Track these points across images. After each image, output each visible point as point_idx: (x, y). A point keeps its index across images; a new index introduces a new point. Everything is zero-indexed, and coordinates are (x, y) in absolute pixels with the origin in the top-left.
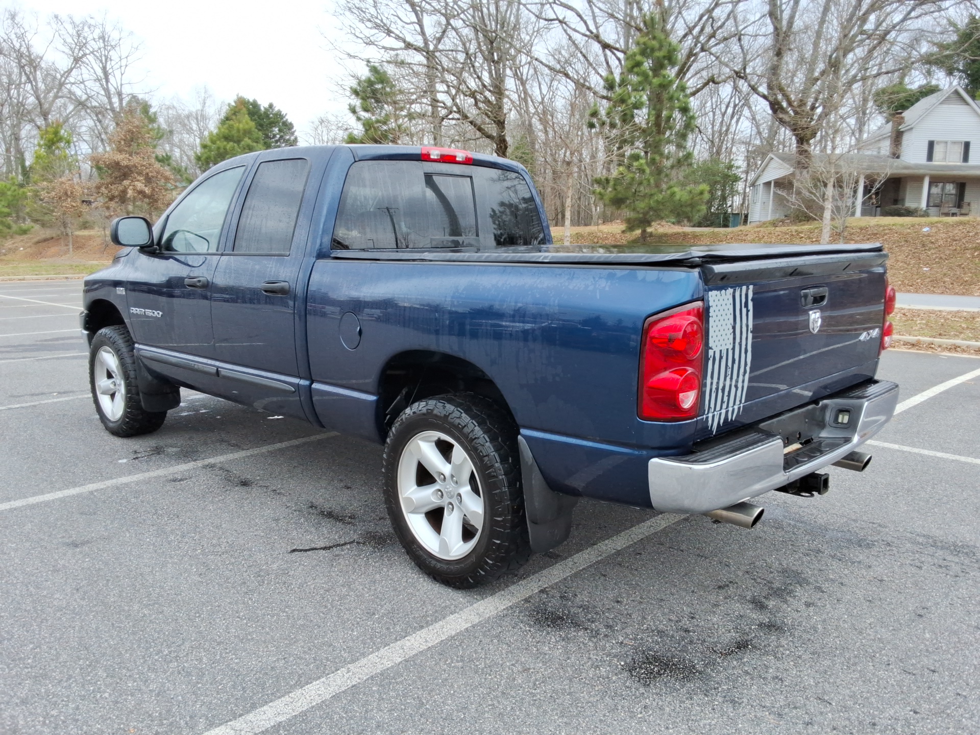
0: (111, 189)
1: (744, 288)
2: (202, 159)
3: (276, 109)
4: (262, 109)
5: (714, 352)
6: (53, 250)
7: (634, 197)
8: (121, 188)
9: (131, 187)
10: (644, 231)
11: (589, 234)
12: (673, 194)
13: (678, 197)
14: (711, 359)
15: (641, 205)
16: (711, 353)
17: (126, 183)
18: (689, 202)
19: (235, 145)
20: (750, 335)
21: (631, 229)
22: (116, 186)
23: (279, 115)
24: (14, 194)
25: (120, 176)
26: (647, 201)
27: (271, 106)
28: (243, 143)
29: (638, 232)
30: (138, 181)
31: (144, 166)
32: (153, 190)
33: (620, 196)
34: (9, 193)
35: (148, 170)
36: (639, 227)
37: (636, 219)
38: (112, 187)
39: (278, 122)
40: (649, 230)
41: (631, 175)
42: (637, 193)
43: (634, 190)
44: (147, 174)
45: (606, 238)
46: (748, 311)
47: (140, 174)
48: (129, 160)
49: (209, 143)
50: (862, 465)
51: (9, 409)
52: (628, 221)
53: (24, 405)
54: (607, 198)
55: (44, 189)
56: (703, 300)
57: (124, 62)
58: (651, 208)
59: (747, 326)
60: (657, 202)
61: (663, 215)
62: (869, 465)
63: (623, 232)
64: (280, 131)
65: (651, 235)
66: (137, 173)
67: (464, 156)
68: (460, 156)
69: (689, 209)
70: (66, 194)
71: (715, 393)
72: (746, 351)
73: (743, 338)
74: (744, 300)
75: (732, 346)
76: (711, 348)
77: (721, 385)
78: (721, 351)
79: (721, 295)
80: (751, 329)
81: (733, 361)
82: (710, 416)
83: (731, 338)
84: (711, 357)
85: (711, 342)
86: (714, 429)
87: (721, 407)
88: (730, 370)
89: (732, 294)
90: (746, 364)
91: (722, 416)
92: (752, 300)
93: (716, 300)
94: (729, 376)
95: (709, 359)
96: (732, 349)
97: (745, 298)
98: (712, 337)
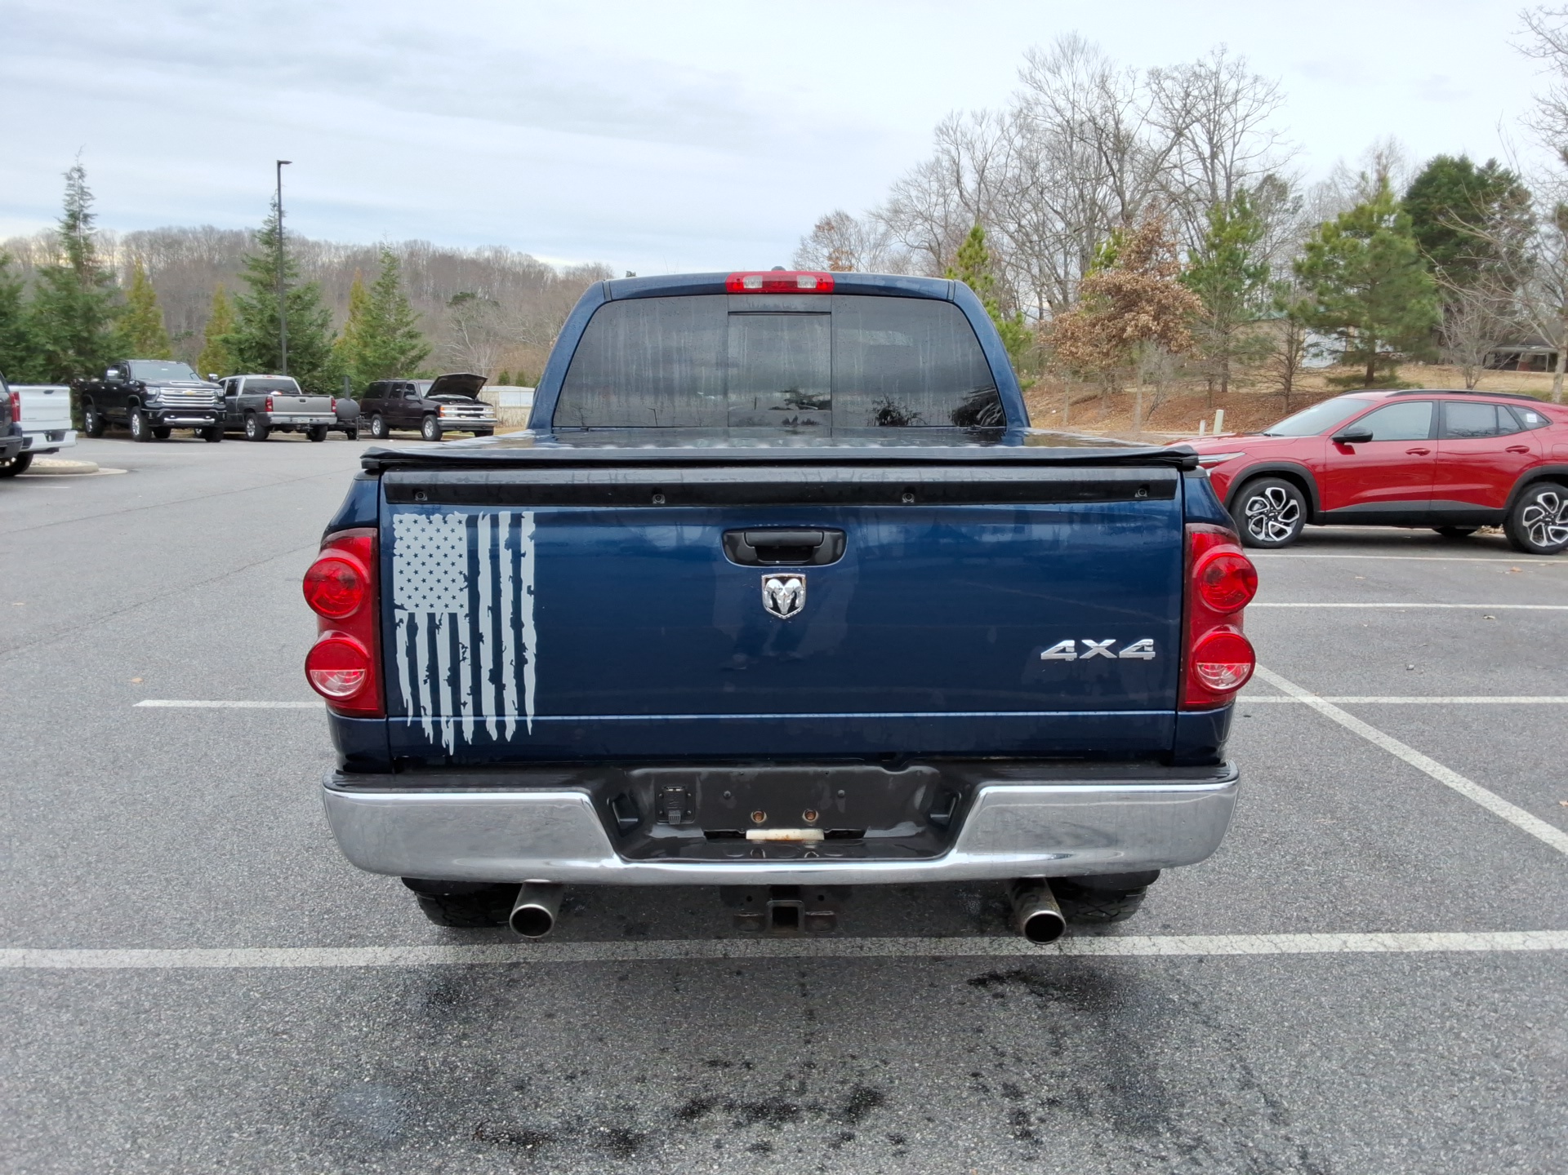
0: (1108, 327)
1: (506, 514)
3: (1501, 169)
4: (1475, 171)
5: (412, 616)
6: (1091, 414)
8: (1120, 324)
9: (1133, 323)
14: (404, 627)
20: (528, 600)
23: (1507, 179)
25: (1126, 307)
27: (1492, 165)
31: (1157, 288)
32: (1167, 324)
39: (1500, 193)
44: (1160, 301)
46: (517, 557)
48: (1137, 281)
56: (376, 527)
57: (1239, 127)
59: (517, 581)
64: (1503, 207)
66: (1146, 301)
71: (428, 684)
72: (517, 624)
73: (503, 600)
74: (507, 535)
75: (466, 610)
76: (401, 607)
77: (444, 672)
78: (431, 617)
79: (431, 522)
80: (529, 587)
81: (476, 638)
82: (427, 722)
83: (464, 597)
84: (401, 621)
85: (399, 598)
86: (448, 746)
87: (457, 712)
88: (468, 650)
89: (464, 522)
90: (520, 647)
91: (464, 728)
92: (532, 538)
93: (416, 530)
94: (468, 661)
95: (398, 624)
96: (466, 616)
97: (511, 533)
98: (402, 589)
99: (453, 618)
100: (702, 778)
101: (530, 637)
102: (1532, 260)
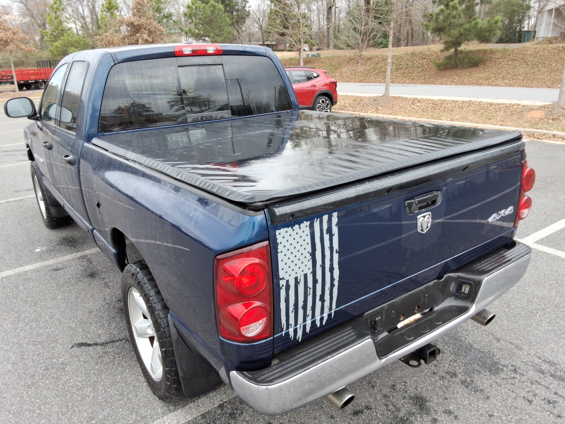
0: (131, 39)
1: (325, 218)
2: (187, 15)
5: (288, 281)
7: (450, 26)
8: (135, 39)
9: (141, 38)
10: (456, 50)
11: (420, 53)
12: (477, 24)
13: (480, 26)
14: (284, 288)
15: (455, 32)
16: (282, 283)
17: (138, 35)
18: (488, 29)
19: (205, 5)
20: (336, 256)
21: (447, 49)
22: (133, 37)
24: (84, 43)
25: (135, 31)
26: (458, 29)
28: (210, 4)
29: (453, 50)
30: (145, 33)
31: (147, 24)
32: (153, 38)
33: (440, 26)
34: (82, 43)
35: (149, 26)
36: (452, 47)
37: (450, 42)
38: (131, 38)
40: (459, 49)
41: (448, 11)
42: (452, 24)
43: (449, 22)
44: (149, 29)
45: (431, 55)
46: (331, 236)
47: (145, 29)
48: (139, 21)
49: (191, 5)
50: (486, 321)
51: (8, 202)
52: (445, 43)
53: (17, 199)
54: (431, 28)
55: (98, 40)
56: (268, 239)
58: (461, 34)
59: (331, 248)
60: (466, 30)
61: (469, 38)
62: (493, 320)
63: (442, 51)
65: (461, 52)
66: (144, 28)
67: (215, 49)
68: (211, 49)
69: (487, 34)
70: (109, 43)
71: (294, 313)
72: (332, 269)
73: (326, 259)
74: (326, 227)
75: (311, 270)
76: (283, 279)
77: (301, 304)
78: (296, 278)
79: (293, 230)
80: (336, 250)
81: (315, 281)
82: (291, 331)
83: (310, 264)
84: (283, 286)
85: (281, 274)
86: (299, 338)
87: (305, 320)
88: (312, 290)
89: (308, 226)
90: (332, 279)
91: (307, 327)
92: (336, 225)
93: (287, 236)
94: (311, 295)
95: (281, 288)
96: (311, 273)
97: (328, 225)
98: (283, 269)
99: (306, 276)
100: (385, 309)
101: (336, 273)
102: (249, 12)
